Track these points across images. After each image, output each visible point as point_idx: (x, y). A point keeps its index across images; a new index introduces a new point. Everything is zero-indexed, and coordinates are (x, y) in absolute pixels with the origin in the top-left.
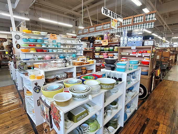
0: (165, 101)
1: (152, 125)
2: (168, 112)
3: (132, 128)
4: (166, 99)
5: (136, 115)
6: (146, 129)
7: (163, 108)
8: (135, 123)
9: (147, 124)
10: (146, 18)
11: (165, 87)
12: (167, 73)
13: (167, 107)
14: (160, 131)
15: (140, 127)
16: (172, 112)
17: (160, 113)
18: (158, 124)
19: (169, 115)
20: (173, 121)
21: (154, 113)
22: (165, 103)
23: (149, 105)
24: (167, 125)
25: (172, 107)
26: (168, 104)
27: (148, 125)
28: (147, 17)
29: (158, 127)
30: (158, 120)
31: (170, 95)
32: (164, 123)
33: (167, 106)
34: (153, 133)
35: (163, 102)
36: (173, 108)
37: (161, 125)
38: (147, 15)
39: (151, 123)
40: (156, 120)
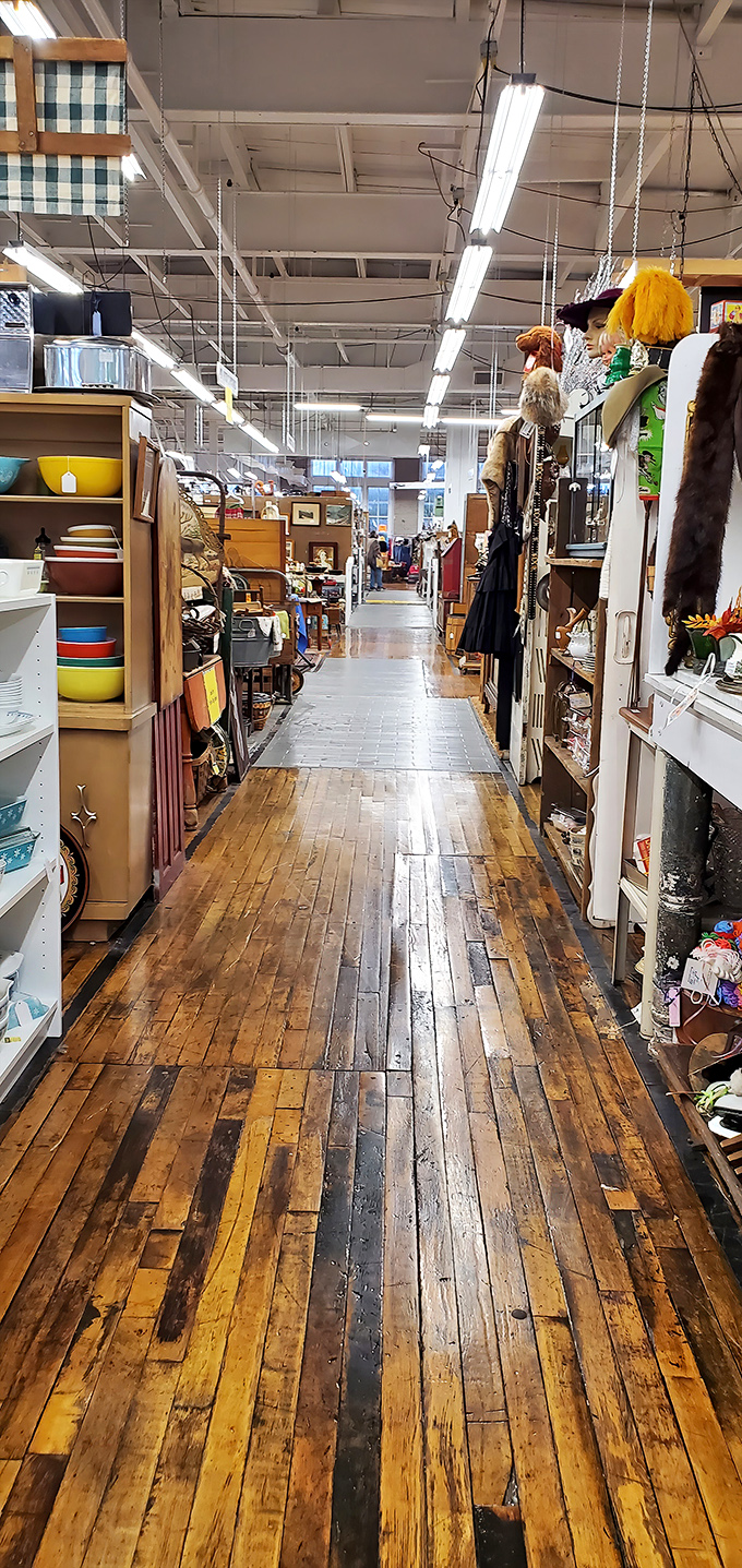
0: (284, 917)
1: (201, 1098)
2: (308, 982)
3: (31, 1183)
4: (284, 903)
5: (58, 1076)
6: (154, 1146)
7: (267, 965)
8: (53, 1141)
9: (161, 1107)
10: (41, 99)
11: (275, 824)
12: (284, 715)
13: (300, 953)
14: (261, 1114)
15: (104, 1150)
16: (332, 976)
17: (254, 1005)
18: (244, 1080)
19: (314, 998)
20: (345, 1029)
21: (206, 1018)
22: (282, 931)
23: (158, 977)
24: (309, 1061)
25: (331, 942)
26: (301, 928)
27: (173, 1108)
28: (50, 88)
29: (243, 1096)
30: (242, 1056)
31: (313, 872)
32: (286, 1059)
33: (296, 948)
34: (216, 1145)
35: (266, 923)
36: (336, 949)
37: (266, 1079)
38: (52, 67)
39: (190, 1091)
40: (225, 1056)
